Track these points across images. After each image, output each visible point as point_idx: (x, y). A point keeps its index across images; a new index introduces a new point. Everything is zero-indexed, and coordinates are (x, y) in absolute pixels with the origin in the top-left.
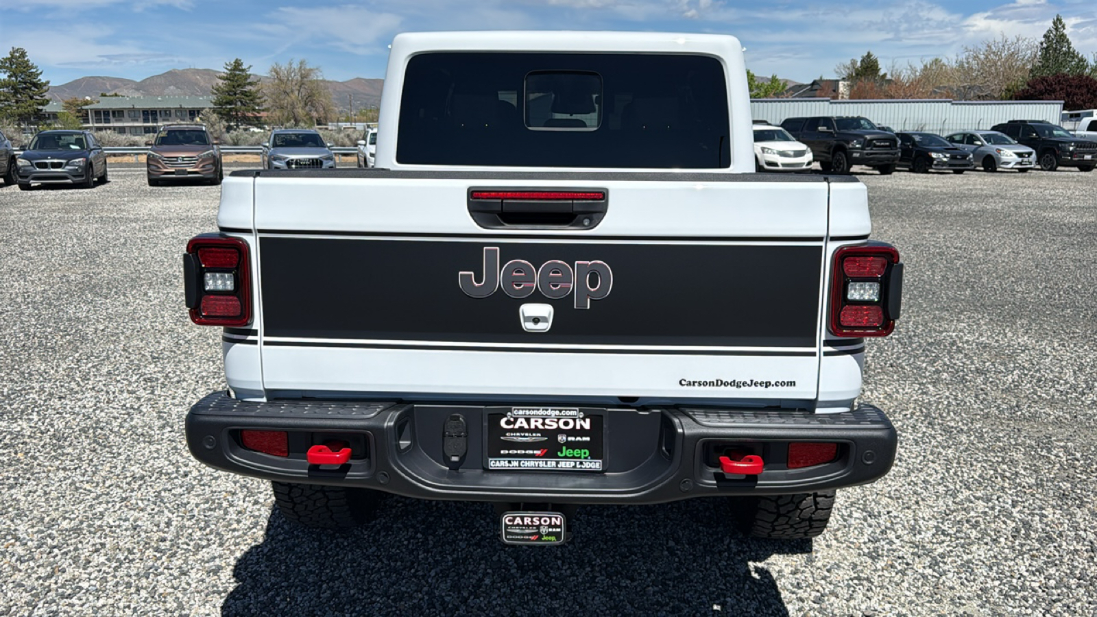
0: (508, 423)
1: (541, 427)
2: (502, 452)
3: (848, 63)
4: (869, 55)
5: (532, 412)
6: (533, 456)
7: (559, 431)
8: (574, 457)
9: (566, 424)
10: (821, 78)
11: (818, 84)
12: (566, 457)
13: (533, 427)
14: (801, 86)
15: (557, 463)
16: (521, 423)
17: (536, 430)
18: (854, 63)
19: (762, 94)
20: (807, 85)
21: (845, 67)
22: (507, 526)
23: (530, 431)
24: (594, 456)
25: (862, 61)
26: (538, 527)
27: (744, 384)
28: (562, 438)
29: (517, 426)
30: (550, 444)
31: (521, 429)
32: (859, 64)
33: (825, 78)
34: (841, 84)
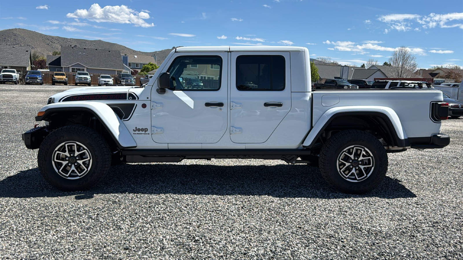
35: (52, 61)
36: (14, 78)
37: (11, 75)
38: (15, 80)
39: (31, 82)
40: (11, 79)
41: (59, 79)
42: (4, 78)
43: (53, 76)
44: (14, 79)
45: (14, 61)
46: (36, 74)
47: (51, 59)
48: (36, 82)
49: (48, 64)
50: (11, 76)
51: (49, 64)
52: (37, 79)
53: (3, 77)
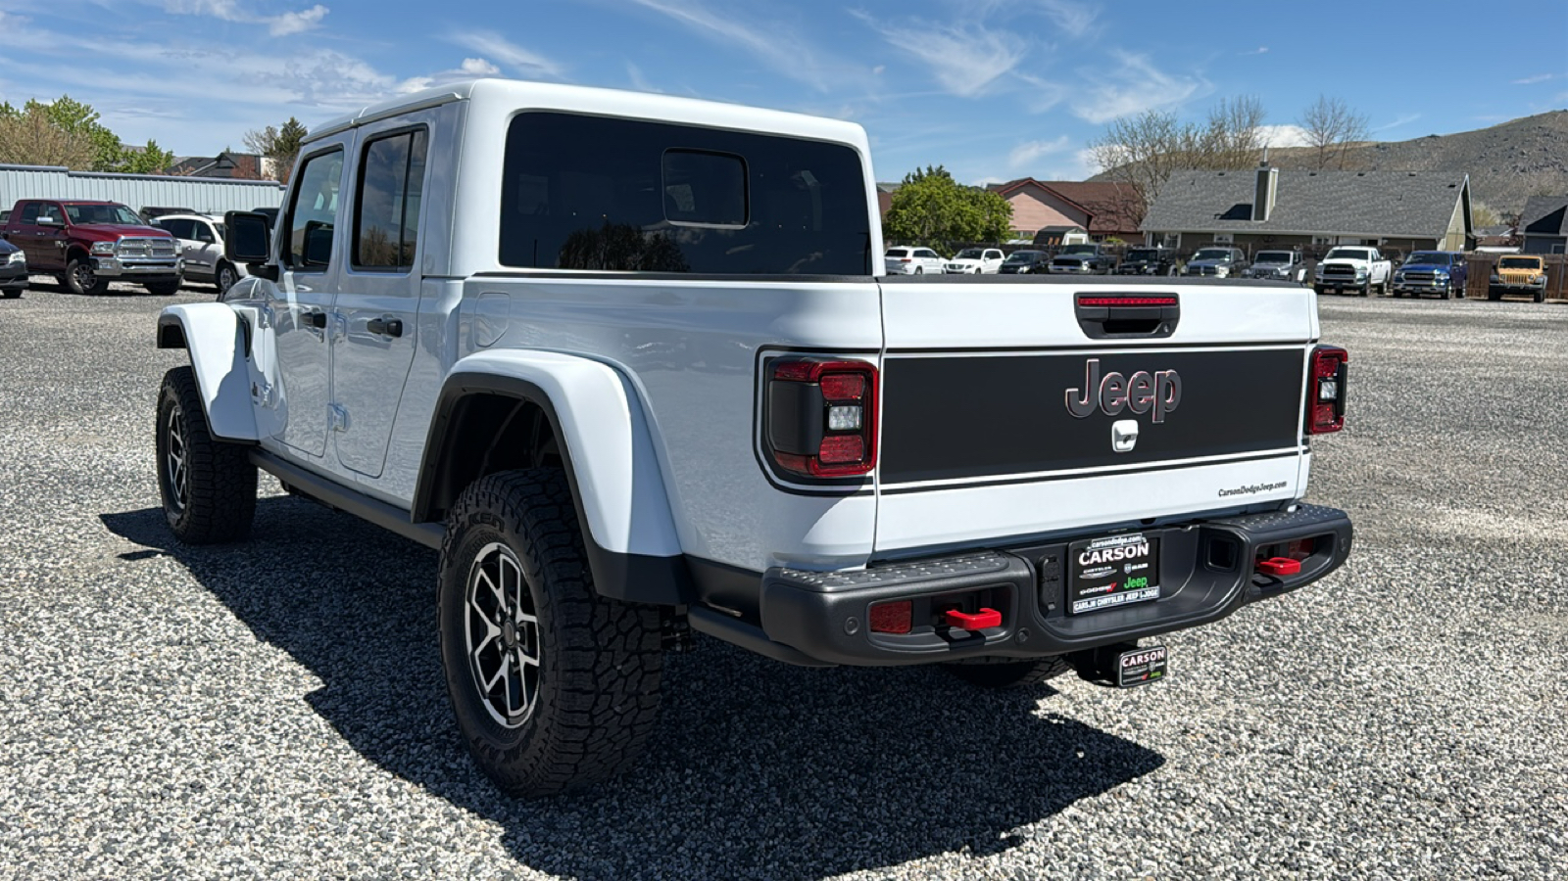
0: (1086, 559)
1: (1111, 559)
2: (1082, 593)
3: (263, 132)
4: (293, 123)
5: (1103, 544)
6: (1105, 593)
7: (1125, 560)
8: (1137, 588)
9: (1130, 551)
10: (228, 150)
11: (227, 159)
12: (1130, 589)
13: (1104, 560)
14: (201, 161)
15: (1125, 596)
16: (1095, 557)
17: (1108, 563)
18: (271, 131)
19: (134, 168)
20: (209, 160)
21: (259, 137)
22: (1124, 668)
23: (1103, 565)
24: (1151, 584)
25: (285, 130)
26: (1148, 664)
27: (1258, 488)
28: (1128, 568)
29: (1092, 562)
30: (1118, 579)
31: (1096, 565)
32: (279, 135)
33: (233, 150)
34: (264, 161)
35: (1541, 217)
36: (1358, 276)
37: (1350, 266)
38: (1359, 283)
39: (1411, 288)
40: (1348, 277)
41: (1510, 278)
42: (1329, 277)
43: (1495, 268)
44: (1359, 280)
45: (1402, 222)
46: (1435, 262)
47: (1541, 208)
48: (1427, 289)
49: (1524, 228)
50: (1349, 270)
51: (1529, 229)
52: (1431, 279)
53: (1326, 272)
